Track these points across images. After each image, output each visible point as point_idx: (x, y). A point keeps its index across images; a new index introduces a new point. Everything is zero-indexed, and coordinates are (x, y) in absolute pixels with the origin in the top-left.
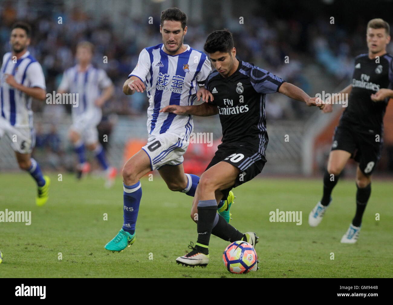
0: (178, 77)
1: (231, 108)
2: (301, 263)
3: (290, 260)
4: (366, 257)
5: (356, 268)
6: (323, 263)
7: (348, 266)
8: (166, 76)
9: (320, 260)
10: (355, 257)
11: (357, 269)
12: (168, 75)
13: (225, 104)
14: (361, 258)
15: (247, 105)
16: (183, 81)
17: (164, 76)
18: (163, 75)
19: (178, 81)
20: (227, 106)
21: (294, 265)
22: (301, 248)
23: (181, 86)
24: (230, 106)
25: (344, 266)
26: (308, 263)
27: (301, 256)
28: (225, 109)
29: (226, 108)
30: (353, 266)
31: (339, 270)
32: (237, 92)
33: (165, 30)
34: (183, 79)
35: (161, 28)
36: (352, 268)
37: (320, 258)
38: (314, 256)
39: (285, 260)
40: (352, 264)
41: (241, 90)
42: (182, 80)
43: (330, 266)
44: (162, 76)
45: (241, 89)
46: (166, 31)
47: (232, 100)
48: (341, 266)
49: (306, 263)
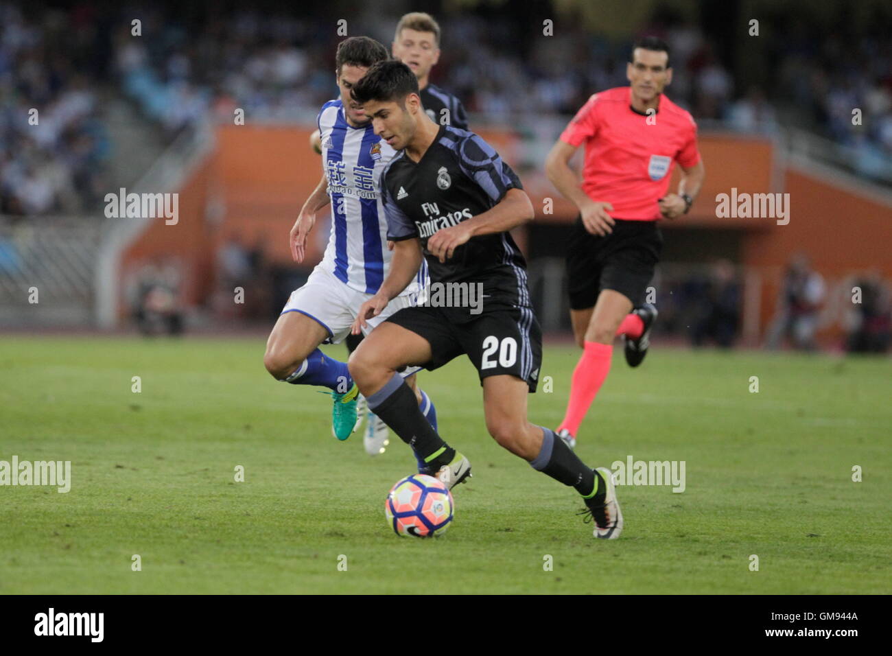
0: (362, 170)
1: (437, 220)
2: (92, 509)
3: (68, 505)
4: (224, 496)
5: (204, 519)
6: (136, 510)
7: (187, 514)
8: (338, 166)
9: (131, 504)
10: (203, 497)
11: (206, 522)
12: (342, 165)
13: (427, 214)
14: (214, 498)
15: (468, 209)
16: (371, 177)
17: (337, 166)
18: (335, 164)
19: (362, 176)
20: (431, 218)
21: (77, 515)
22: (91, 480)
23: (370, 185)
24: (435, 216)
25: (180, 515)
26: (104, 509)
27: (91, 495)
28: (428, 223)
29: (430, 221)
30: (197, 515)
31: (169, 524)
32: (439, 186)
33: (345, 82)
34: (371, 172)
35: (337, 76)
36: (196, 518)
37: (129, 499)
38: (119, 494)
39: (59, 505)
40: (197, 510)
41: (445, 182)
42: (369, 175)
43: (152, 516)
44: (333, 165)
45: (447, 180)
46: (346, 84)
47: (435, 204)
48: (173, 515)
49: (101, 510)
